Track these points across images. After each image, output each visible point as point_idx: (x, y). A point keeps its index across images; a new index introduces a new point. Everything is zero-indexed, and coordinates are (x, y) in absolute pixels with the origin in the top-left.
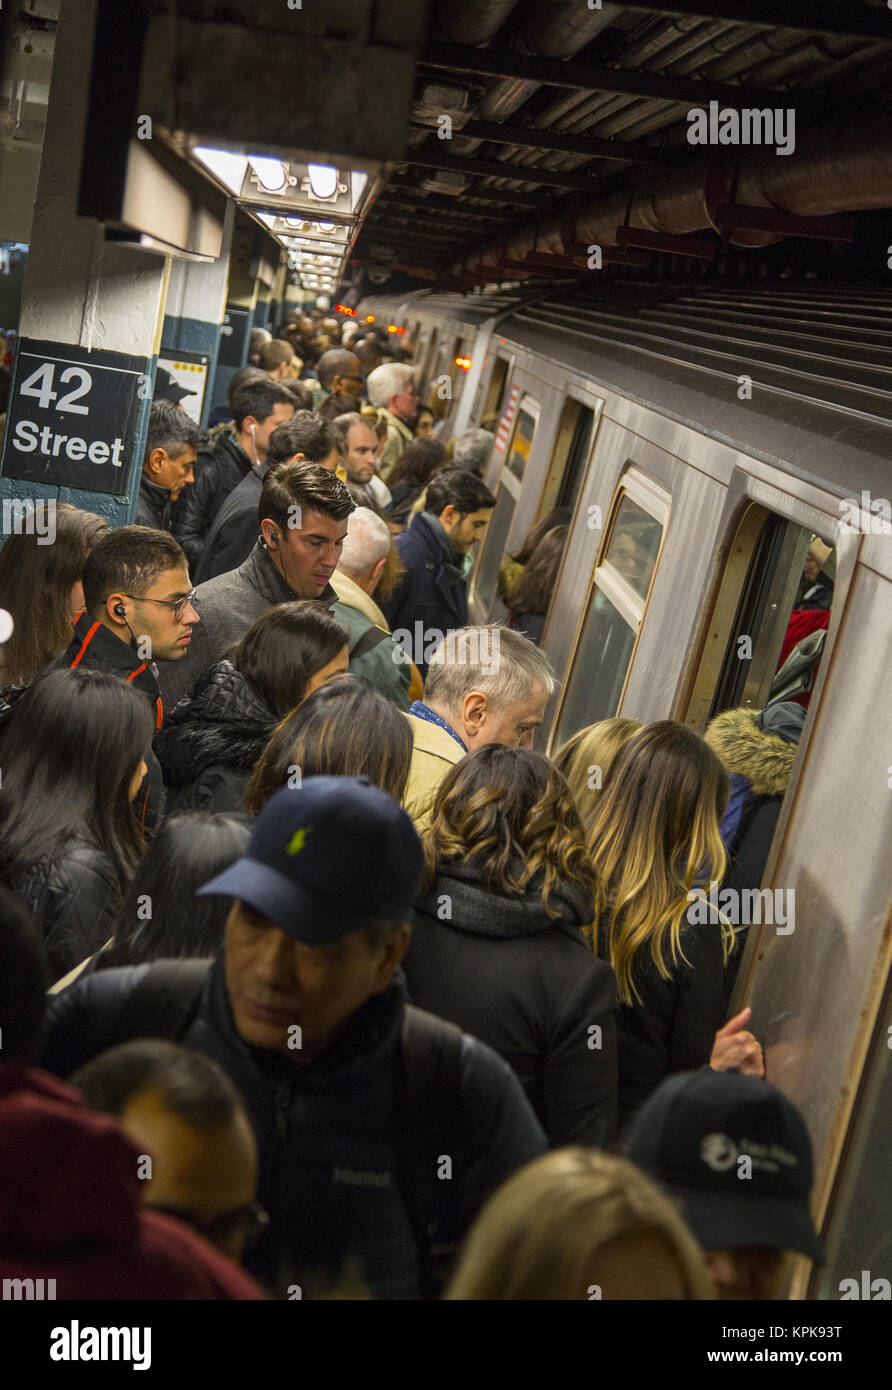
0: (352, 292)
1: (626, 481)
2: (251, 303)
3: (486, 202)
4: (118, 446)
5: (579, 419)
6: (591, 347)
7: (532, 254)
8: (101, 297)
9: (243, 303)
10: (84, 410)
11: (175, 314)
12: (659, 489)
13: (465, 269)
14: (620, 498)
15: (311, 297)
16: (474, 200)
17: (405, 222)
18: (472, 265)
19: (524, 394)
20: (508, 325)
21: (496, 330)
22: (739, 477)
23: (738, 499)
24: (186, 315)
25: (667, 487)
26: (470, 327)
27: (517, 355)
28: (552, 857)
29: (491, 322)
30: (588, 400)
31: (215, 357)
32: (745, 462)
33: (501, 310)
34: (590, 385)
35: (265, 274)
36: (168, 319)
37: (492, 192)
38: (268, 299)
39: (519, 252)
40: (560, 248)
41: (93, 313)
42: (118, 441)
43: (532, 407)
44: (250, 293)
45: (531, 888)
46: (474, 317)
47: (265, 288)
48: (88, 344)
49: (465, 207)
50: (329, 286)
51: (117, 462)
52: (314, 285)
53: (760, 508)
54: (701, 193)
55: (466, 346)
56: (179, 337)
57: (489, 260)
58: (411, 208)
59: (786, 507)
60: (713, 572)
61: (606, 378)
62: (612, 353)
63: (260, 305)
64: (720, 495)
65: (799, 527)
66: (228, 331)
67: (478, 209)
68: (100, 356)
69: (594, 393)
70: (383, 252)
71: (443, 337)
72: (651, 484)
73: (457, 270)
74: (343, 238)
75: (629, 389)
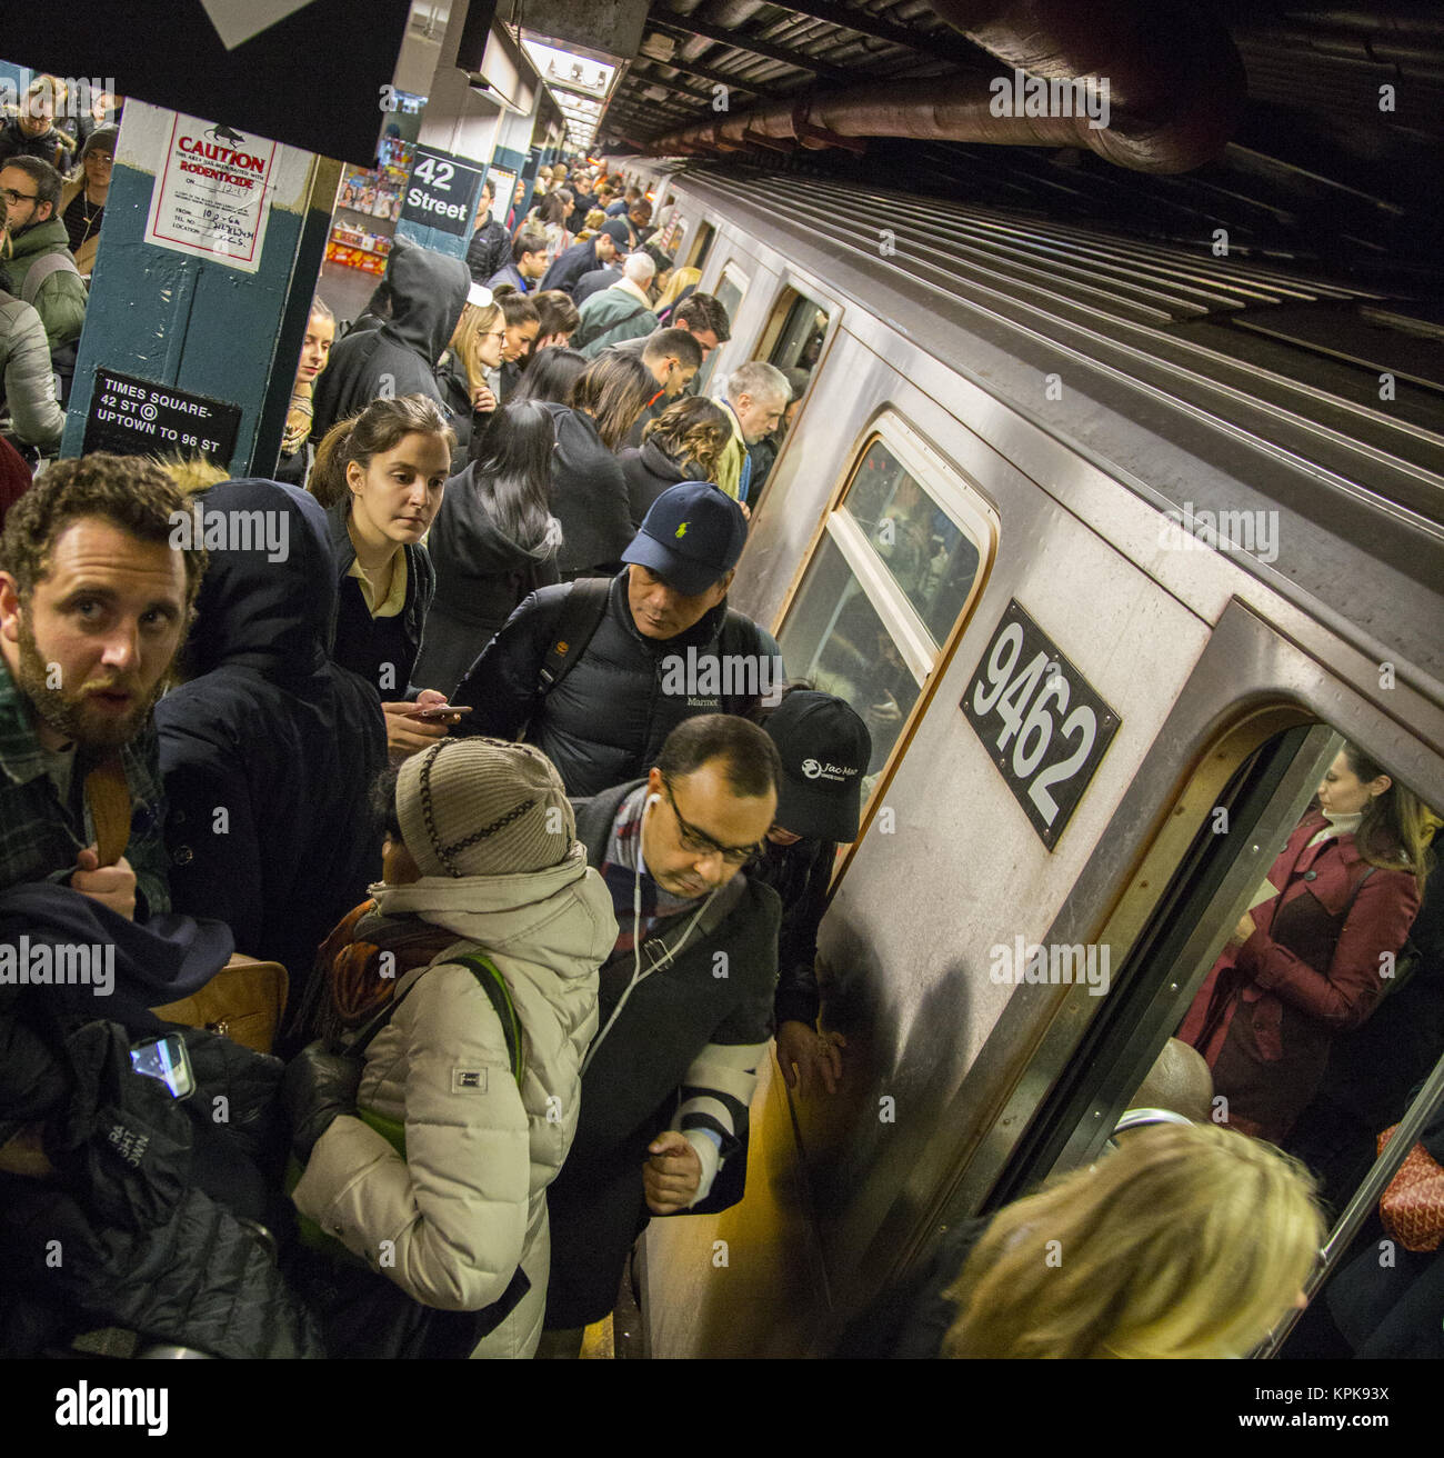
0: (598, 151)
1: (727, 268)
2: (544, 146)
3: (676, 108)
4: (463, 209)
5: (707, 232)
6: (719, 195)
7: (697, 140)
8: (465, 126)
9: (538, 146)
10: (448, 188)
11: (502, 145)
12: (744, 275)
13: (659, 145)
14: (723, 278)
15: (576, 151)
16: (670, 106)
17: (631, 113)
18: (663, 142)
19: (681, 217)
20: (677, 178)
21: (671, 180)
22: (786, 273)
23: (783, 284)
24: (509, 146)
25: (749, 275)
26: (657, 177)
27: (681, 195)
28: (693, 450)
29: (669, 176)
30: (713, 223)
31: (521, 171)
32: (790, 265)
33: (675, 171)
34: (716, 216)
35: (552, 130)
36: (498, 148)
37: (679, 103)
38: (553, 147)
39: (689, 138)
40: (712, 139)
41: (459, 135)
42: (464, 206)
43: (684, 225)
44: (543, 141)
45: (677, 459)
46: (660, 172)
47: (552, 139)
48: (454, 153)
49: (664, 110)
50: (586, 144)
51: (462, 218)
52: (578, 142)
53: (794, 291)
54: (790, 116)
55: (653, 188)
56: (502, 160)
57: (673, 141)
58: (637, 106)
59: (807, 292)
60: (765, 322)
61: (724, 212)
62: (730, 201)
63: (548, 149)
64: (776, 281)
65: (812, 303)
66: (530, 160)
67: (671, 112)
68: (459, 159)
69: (717, 220)
70: (618, 129)
71: (642, 181)
72: (741, 272)
73: (655, 145)
74: (597, 113)
75: (734, 220)
